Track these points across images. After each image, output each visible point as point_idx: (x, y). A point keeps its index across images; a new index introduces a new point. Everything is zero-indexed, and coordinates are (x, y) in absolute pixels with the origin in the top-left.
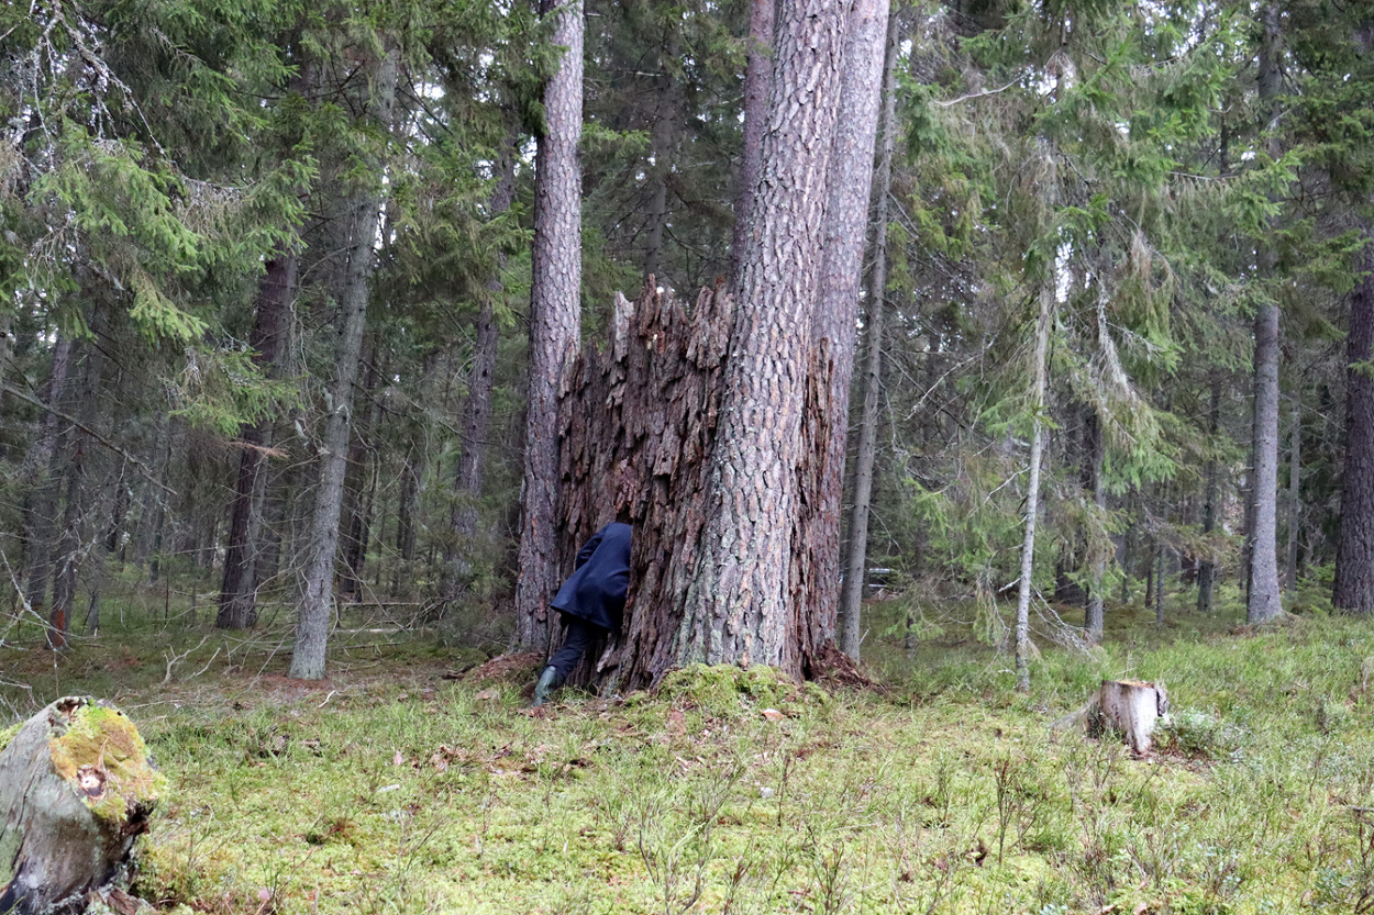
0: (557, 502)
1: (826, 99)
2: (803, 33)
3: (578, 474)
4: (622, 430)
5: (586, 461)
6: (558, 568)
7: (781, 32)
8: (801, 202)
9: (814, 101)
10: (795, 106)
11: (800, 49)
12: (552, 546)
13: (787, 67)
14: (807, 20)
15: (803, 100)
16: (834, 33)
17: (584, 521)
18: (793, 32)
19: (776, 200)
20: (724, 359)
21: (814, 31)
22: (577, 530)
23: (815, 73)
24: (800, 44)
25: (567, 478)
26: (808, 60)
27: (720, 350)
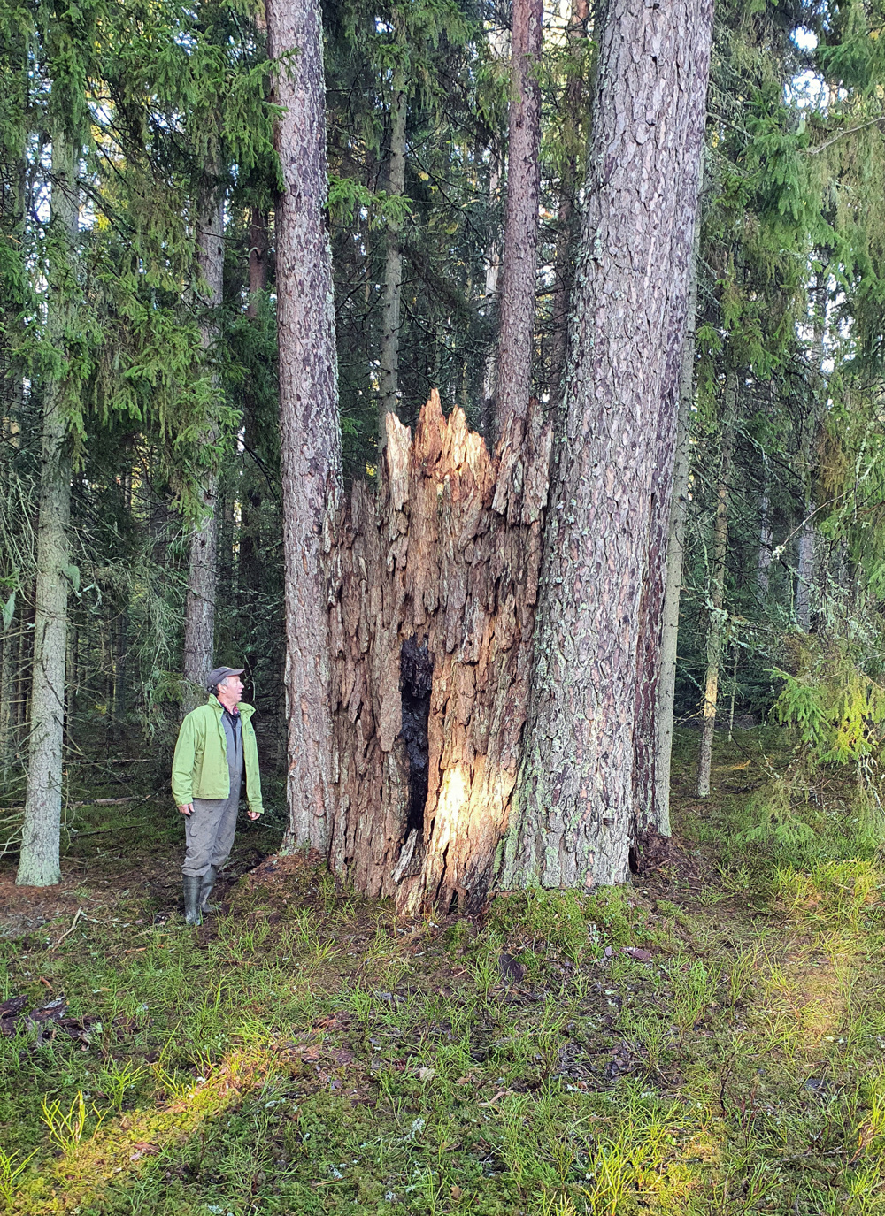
0: (330, 683)
1: (671, 136)
2: (640, 34)
3: (354, 652)
4: (409, 599)
5: (365, 637)
6: (336, 758)
7: (609, 33)
8: (642, 290)
9: (656, 139)
10: (632, 148)
11: (636, 59)
12: (328, 733)
13: (620, 87)
14: (647, 12)
15: (642, 138)
16: (682, 32)
17: (367, 706)
18: (626, 32)
19: (609, 286)
20: (545, 510)
21: (655, 29)
22: (358, 717)
23: (657, 96)
24: (636, 50)
25: (342, 656)
26: (648, 77)
27: (539, 499)
